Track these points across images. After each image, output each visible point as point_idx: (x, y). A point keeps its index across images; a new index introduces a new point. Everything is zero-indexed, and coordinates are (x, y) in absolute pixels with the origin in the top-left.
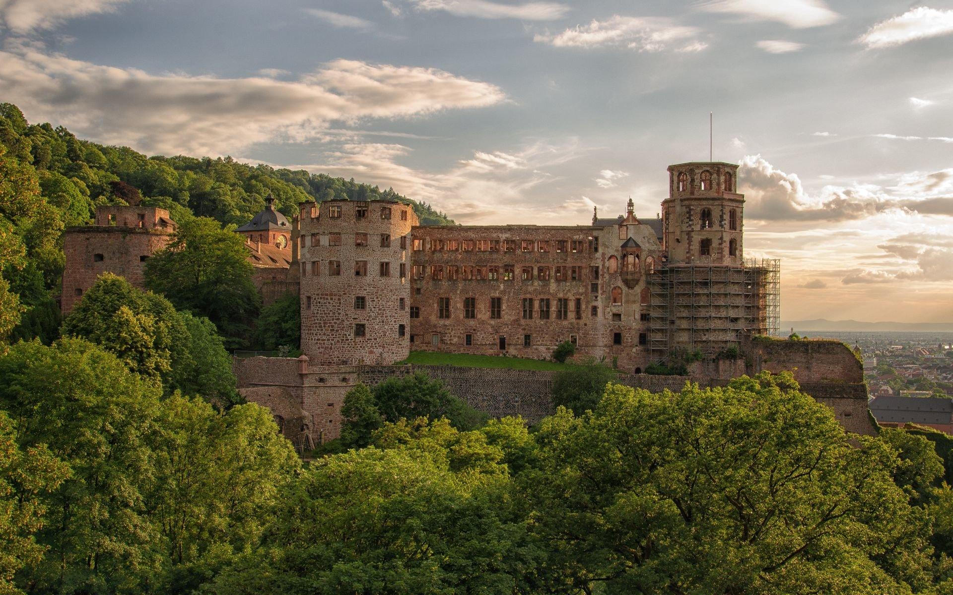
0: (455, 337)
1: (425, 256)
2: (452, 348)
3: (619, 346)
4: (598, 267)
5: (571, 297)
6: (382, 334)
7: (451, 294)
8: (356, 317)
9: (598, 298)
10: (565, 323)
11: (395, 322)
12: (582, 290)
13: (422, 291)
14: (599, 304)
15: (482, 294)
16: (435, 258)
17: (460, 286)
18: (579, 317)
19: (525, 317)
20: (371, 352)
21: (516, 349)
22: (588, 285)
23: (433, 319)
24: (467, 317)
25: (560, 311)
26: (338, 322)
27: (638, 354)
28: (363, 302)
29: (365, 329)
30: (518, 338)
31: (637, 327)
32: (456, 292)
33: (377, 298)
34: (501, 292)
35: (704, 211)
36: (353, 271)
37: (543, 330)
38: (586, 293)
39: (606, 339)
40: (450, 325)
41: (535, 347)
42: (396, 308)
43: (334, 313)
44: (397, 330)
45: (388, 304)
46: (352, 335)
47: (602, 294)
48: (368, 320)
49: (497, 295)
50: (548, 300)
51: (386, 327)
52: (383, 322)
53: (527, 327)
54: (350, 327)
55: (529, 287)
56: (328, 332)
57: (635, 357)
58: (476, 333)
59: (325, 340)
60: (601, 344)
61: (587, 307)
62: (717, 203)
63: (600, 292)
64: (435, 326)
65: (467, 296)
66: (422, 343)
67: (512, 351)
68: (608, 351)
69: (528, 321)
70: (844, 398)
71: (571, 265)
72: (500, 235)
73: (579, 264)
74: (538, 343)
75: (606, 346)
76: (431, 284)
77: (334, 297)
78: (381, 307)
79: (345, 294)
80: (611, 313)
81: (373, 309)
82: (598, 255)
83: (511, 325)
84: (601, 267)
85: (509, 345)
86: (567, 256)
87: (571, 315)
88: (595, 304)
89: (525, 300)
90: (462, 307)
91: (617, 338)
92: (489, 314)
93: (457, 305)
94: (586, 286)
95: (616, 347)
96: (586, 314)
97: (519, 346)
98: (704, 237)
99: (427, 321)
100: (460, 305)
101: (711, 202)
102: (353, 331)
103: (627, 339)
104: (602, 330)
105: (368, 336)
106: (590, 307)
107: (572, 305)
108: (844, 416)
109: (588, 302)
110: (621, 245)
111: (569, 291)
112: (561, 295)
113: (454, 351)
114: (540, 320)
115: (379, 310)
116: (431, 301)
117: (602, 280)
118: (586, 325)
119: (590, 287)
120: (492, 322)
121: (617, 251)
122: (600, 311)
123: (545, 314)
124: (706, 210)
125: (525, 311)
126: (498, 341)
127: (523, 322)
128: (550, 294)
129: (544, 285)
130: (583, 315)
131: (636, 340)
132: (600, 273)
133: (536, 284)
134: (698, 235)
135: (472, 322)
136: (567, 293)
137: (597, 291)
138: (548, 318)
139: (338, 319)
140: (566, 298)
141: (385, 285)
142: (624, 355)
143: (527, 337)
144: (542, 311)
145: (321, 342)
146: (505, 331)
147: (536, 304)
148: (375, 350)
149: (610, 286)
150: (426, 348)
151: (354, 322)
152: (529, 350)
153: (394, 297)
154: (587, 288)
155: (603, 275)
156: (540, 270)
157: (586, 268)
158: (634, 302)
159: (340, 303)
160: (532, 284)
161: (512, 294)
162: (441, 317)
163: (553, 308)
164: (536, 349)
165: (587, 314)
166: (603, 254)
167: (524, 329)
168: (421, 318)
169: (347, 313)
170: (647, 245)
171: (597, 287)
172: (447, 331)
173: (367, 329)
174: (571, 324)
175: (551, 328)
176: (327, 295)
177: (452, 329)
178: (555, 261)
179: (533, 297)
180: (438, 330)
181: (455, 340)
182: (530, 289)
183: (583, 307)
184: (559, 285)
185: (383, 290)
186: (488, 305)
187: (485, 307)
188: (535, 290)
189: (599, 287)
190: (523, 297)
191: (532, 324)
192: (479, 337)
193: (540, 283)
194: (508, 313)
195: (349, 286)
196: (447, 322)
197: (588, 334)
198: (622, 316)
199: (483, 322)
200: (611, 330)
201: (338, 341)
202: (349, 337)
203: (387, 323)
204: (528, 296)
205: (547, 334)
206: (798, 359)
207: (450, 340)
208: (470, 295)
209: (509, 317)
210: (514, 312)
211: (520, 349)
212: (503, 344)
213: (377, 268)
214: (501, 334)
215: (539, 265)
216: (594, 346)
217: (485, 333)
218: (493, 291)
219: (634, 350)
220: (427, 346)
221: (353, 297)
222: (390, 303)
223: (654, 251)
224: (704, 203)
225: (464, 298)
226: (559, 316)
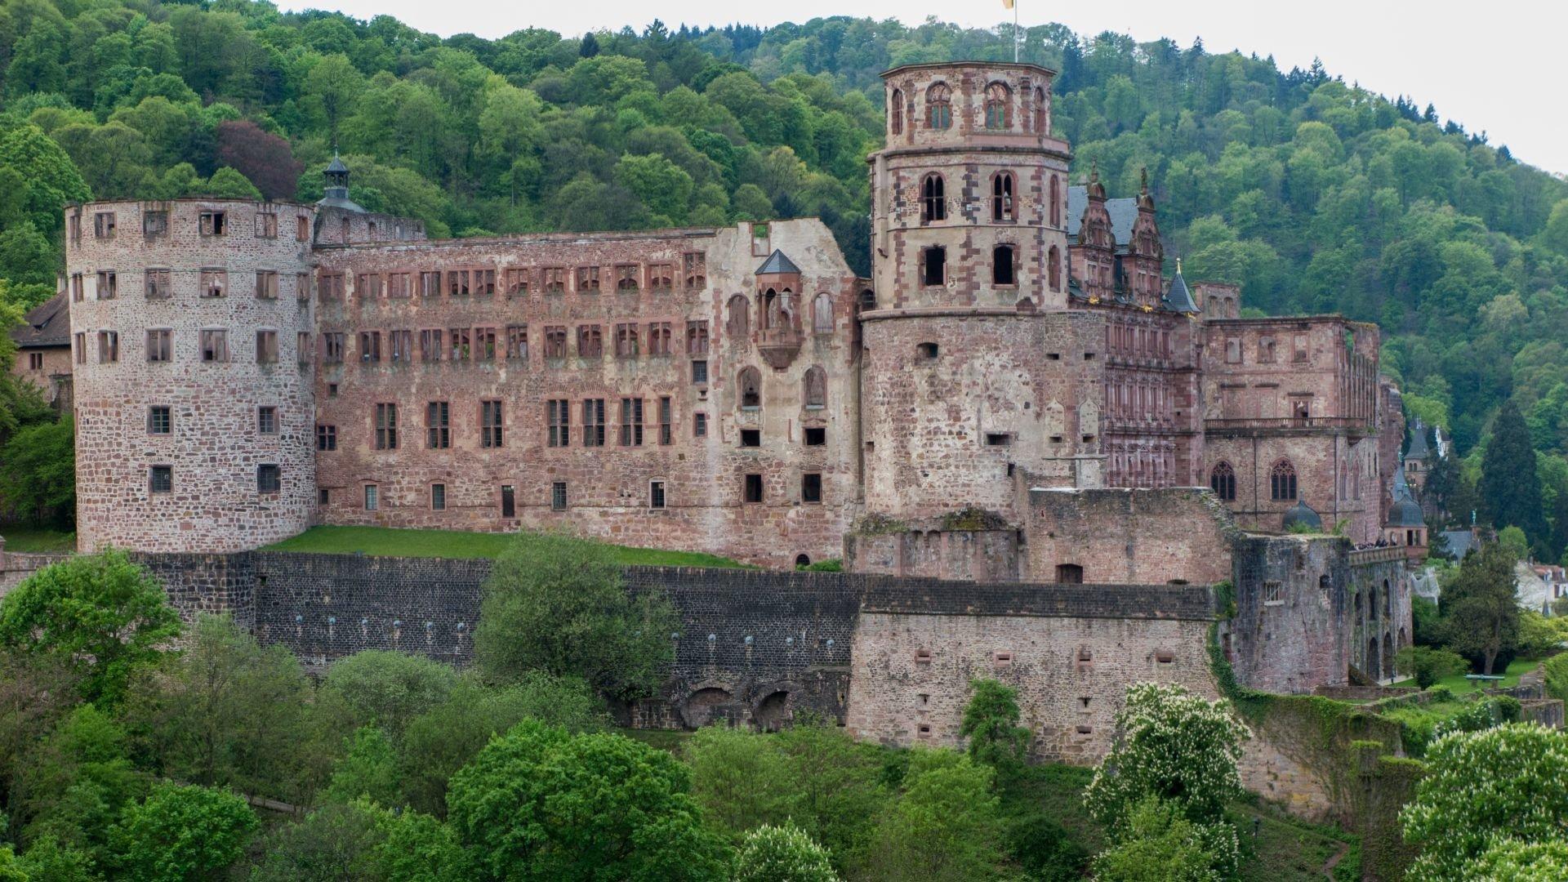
0: (409, 491)
1: (344, 310)
2: (405, 515)
3: (756, 506)
4: (706, 322)
5: (650, 394)
6: (211, 486)
7: (399, 395)
8: (151, 450)
9: (709, 395)
10: (638, 453)
11: (246, 459)
12: (672, 377)
13: (340, 390)
14: (710, 408)
15: (462, 393)
16: (365, 316)
17: (418, 374)
18: (666, 438)
19: (552, 443)
20: (186, 526)
21: (536, 516)
22: (685, 364)
23: (364, 450)
24: (433, 444)
25: (626, 427)
26: (118, 462)
27: (801, 523)
28: (166, 418)
29: (171, 477)
30: (540, 491)
31: (797, 460)
32: (408, 388)
33: (198, 408)
34: (501, 389)
35: (930, 181)
36: (143, 352)
37: (591, 472)
38: (680, 384)
39: (727, 490)
40: (399, 464)
41: (575, 510)
42: (247, 428)
43: (110, 443)
44: (255, 477)
45: (226, 420)
46: (145, 489)
47: (716, 386)
48: (177, 457)
49: (493, 394)
50: (600, 402)
51: (222, 471)
52: (213, 459)
53: (558, 466)
54: (141, 472)
55: (560, 374)
56: (102, 485)
57: (795, 531)
58: (453, 482)
59: (96, 502)
60: (715, 500)
61: (683, 417)
62: (956, 159)
63: (711, 379)
64: (368, 467)
65: (433, 399)
66: (344, 506)
67: (529, 519)
68: (733, 517)
69: (559, 451)
70: (1155, 618)
71: (646, 321)
72: (497, 258)
73: (666, 318)
74: (582, 501)
75: (726, 505)
76: (357, 372)
77: (109, 410)
78: (207, 428)
79: (127, 402)
80: (737, 430)
81: (188, 433)
82: (706, 295)
83: (526, 461)
84: (712, 323)
85: (523, 506)
86: (638, 300)
87: (651, 436)
88: (700, 407)
89: (552, 402)
90: (422, 425)
91: (754, 488)
92: (477, 437)
93: (413, 421)
94: (680, 368)
95: (750, 509)
96: (683, 430)
97: (542, 509)
98: (930, 244)
99: (352, 457)
100: (418, 420)
101: (943, 159)
102: (146, 480)
103: (774, 489)
104: (716, 469)
105: (178, 491)
106: (690, 416)
107: (651, 413)
108: (1155, 663)
109: (685, 405)
110: (755, 268)
111: (644, 380)
112: (627, 391)
113: (410, 522)
114: (583, 449)
115: (203, 434)
116: (358, 412)
117: (716, 352)
118: (682, 457)
119: (688, 370)
120: (486, 456)
121: (746, 283)
122: (711, 424)
123: (597, 436)
124: (934, 177)
125: (553, 429)
126: (499, 498)
127: (548, 453)
128: (603, 388)
129: (591, 369)
130: (676, 435)
131: (796, 491)
132: (712, 336)
133: (573, 366)
134: (916, 238)
135: (443, 457)
136: (639, 386)
137: (705, 378)
138: (601, 442)
139: (117, 456)
140: (638, 396)
141: (216, 382)
142: (770, 524)
143: (560, 488)
144: (588, 428)
145: (92, 505)
146: (512, 475)
147: (576, 412)
148: (195, 521)
149: (732, 365)
150: (353, 517)
151: (148, 463)
152: (563, 518)
153: (241, 405)
154: (683, 373)
155: (716, 341)
156: (582, 335)
157: (680, 326)
158: (788, 401)
159: (120, 422)
160: (566, 368)
161: (524, 392)
162: (380, 446)
163: (612, 421)
164: (579, 515)
165: (685, 433)
166: (717, 293)
167: (552, 470)
168: (339, 451)
169: (134, 442)
170: (816, 267)
171: (705, 371)
172: (393, 478)
173: (175, 477)
174: (651, 455)
175: (609, 466)
176: (97, 404)
177: (404, 473)
178: (614, 313)
179: (568, 396)
180: (376, 475)
181: (411, 497)
182: (563, 377)
183: (676, 415)
184: (621, 369)
185: (209, 391)
186: (475, 416)
187: (469, 423)
188: (573, 380)
189: (710, 369)
190: (546, 396)
191: (569, 459)
192: (460, 491)
193: (584, 365)
194: (521, 435)
195: (136, 384)
196: (393, 458)
197: (687, 478)
198: (762, 437)
199: (465, 457)
200: (739, 469)
201: (119, 504)
202: (139, 495)
203: (225, 462)
204: (558, 395)
205: (600, 480)
206: (1111, 529)
207: (401, 497)
208: (438, 396)
209: (519, 443)
210: (530, 431)
211: (546, 516)
212: (509, 505)
213: (194, 344)
214: (504, 483)
215: (578, 323)
216: (703, 505)
217: (470, 480)
218: (482, 386)
219: (792, 513)
220: (354, 512)
221: (145, 407)
222: (231, 419)
223: (832, 281)
224: (929, 161)
225: (426, 403)
226: (624, 440)
